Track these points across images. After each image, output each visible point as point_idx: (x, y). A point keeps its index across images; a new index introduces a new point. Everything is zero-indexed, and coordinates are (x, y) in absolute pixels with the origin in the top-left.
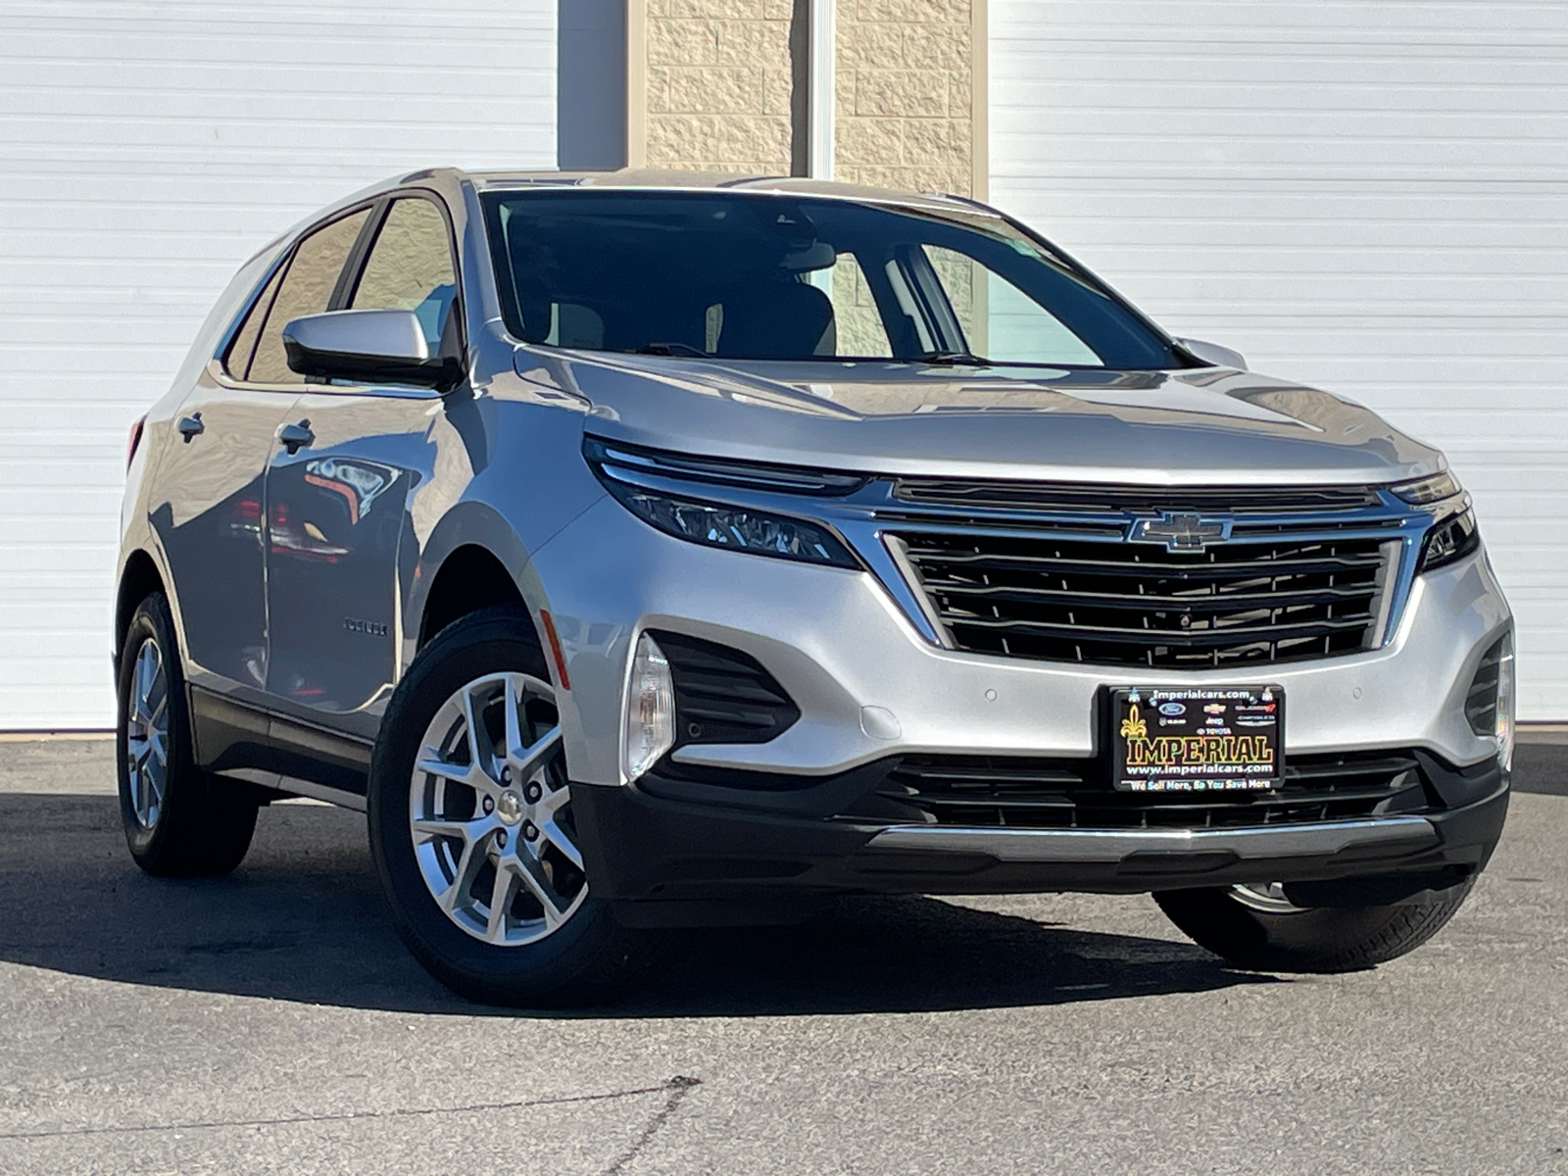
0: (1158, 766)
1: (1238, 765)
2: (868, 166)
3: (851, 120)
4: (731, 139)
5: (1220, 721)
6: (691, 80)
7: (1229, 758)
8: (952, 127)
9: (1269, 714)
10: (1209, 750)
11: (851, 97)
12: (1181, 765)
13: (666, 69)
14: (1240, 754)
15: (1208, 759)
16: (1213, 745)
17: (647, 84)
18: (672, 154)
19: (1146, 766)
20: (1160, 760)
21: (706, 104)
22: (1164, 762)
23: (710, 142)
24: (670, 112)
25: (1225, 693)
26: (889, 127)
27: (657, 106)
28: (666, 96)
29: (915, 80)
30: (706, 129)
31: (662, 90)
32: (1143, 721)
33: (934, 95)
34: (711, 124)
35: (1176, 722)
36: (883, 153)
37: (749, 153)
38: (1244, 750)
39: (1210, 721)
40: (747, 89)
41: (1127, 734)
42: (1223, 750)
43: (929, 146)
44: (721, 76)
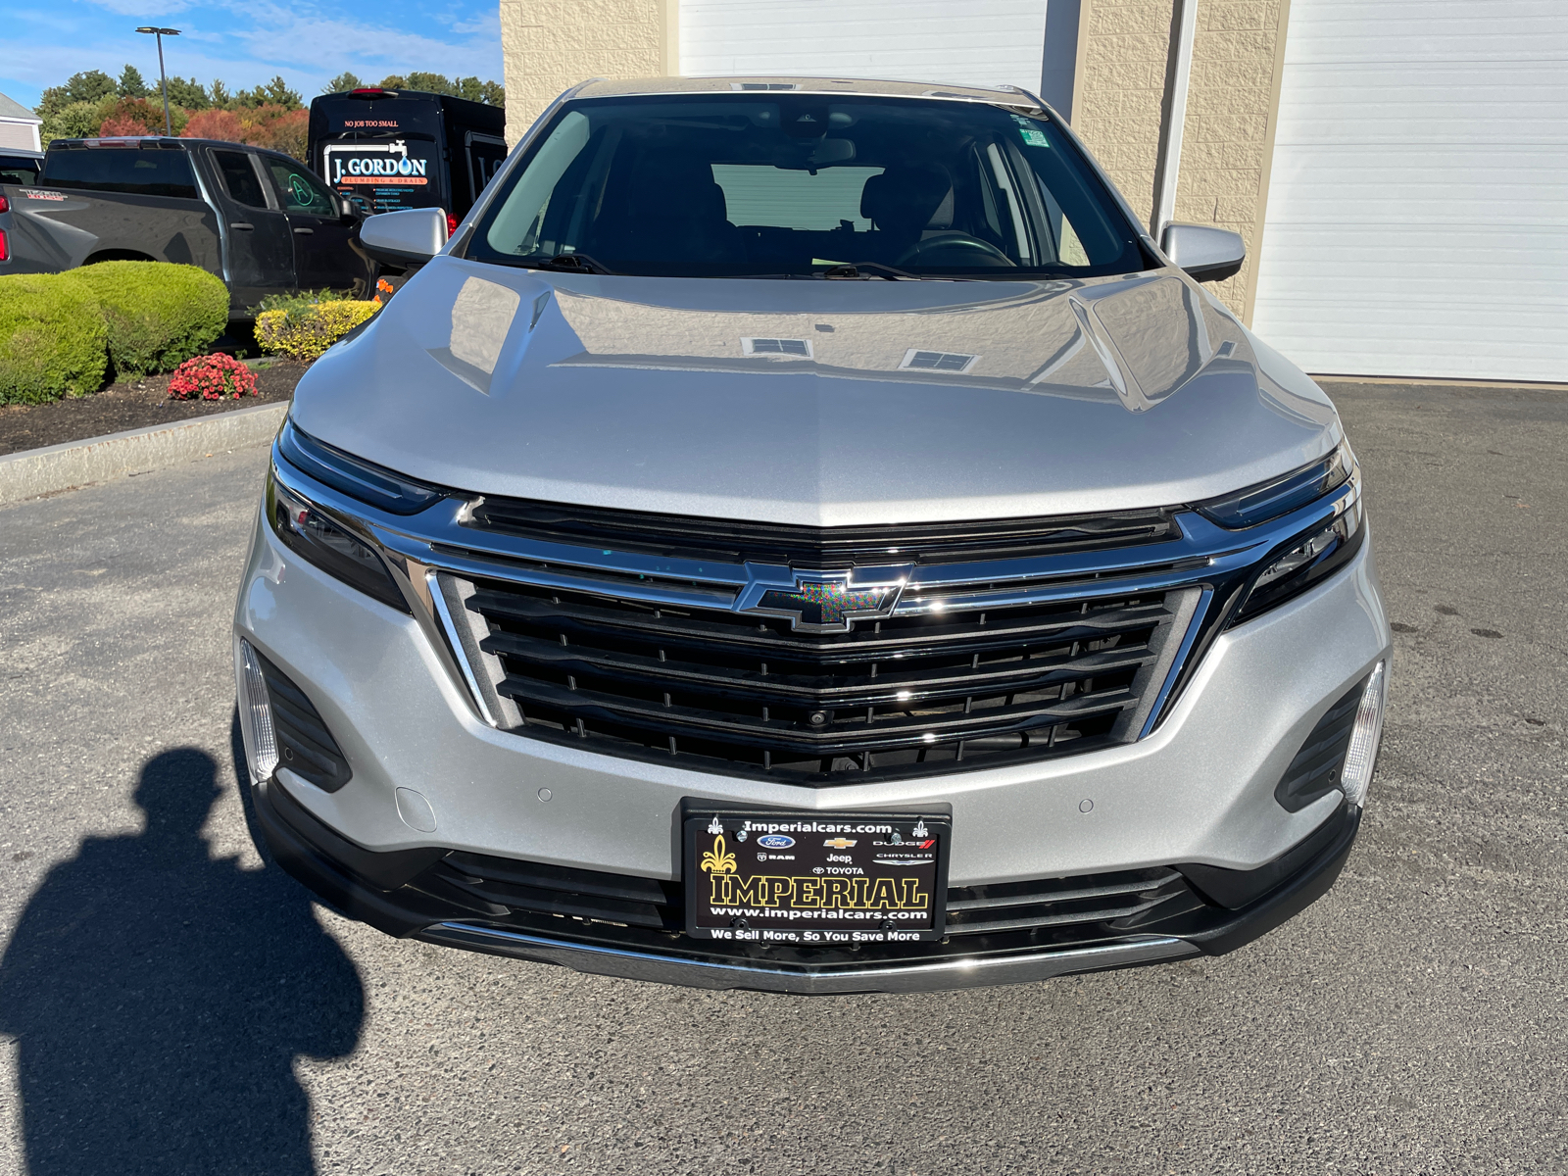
0: (755, 908)
1: (875, 911)
2: (1212, 61)
3: (1204, 33)
4: (1134, 48)
5: (848, 859)
6: (1115, 15)
7: (860, 902)
8: (1265, 35)
9: (923, 851)
10: (830, 892)
11: (1207, 20)
12: (789, 909)
13: (1101, 9)
14: (878, 898)
15: (829, 902)
16: (836, 887)
17: (1090, 19)
18: (1101, 59)
19: (738, 908)
20: (757, 901)
21: (1122, 29)
22: (763, 904)
23: (1122, 50)
24: (1101, 34)
25: (854, 826)
26: (1227, 37)
27: (1094, 31)
28: (1100, 25)
29: (1245, 7)
30: (1121, 43)
31: (1098, 22)
32: (732, 855)
33: (1256, 16)
34: (1124, 40)
35: (780, 857)
36: (1222, 52)
37: (1144, 56)
38: (884, 893)
39: (832, 858)
40: (1146, 18)
41: (709, 869)
42: (851, 893)
43: (1250, 48)
44: (1132, 12)
